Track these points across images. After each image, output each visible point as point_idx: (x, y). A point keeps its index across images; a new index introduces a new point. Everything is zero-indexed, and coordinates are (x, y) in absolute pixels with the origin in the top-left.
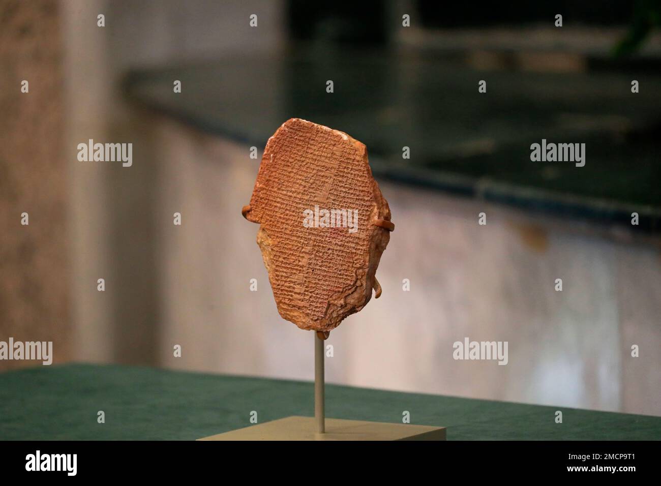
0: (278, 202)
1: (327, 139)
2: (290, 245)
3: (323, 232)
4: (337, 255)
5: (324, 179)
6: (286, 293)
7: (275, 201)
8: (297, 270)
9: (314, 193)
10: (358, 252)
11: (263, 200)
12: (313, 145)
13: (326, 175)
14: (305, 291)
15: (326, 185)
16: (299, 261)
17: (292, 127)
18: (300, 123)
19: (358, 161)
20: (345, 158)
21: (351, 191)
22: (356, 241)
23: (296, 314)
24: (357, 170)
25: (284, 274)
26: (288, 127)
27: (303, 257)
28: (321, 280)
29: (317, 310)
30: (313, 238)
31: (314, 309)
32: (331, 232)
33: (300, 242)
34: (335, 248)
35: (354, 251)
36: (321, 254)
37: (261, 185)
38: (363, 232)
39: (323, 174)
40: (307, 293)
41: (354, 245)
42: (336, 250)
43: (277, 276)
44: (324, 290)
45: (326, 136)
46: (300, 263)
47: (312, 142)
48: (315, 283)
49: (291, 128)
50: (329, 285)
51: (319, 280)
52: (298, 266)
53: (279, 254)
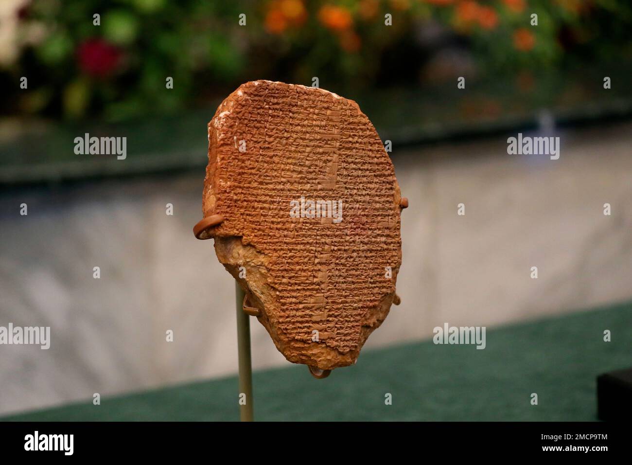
0: (265, 202)
1: (315, 101)
2: (296, 257)
3: (340, 230)
4: (365, 256)
5: (325, 158)
6: (300, 325)
7: (260, 201)
8: (312, 290)
9: (316, 179)
10: (391, 247)
11: (239, 202)
12: (296, 113)
13: (327, 151)
14: (329, 316)
15: (329, 164)
16: (314, 277)
17: (256, 93)
18: (268, 85)
19: (364, 125)
20: (346, 123)
21: (365, 167)
22: (387, 232)
23: (315, 351)
24: (366, 137)
25: (294, 300)
26: (250, 95)
27: (319, 270)
28: (348, 296)
29: (348, 338)
30: (328, 240)
31: (343, 338)
32: (351, 228)
33: (309, 251)
34: (362, 248)
35: (385, 247)
36: (343, 261)
37: (229, 183)
38: (391, 219)
39: (321, 150)
40: (331, 319)
41: (383, 239)
42: (363, 251)
43: (284, 304)
44: (355, 309)
45: (312, 97)
46: (315, 280)
47: (294, 109)
48: (342, 303)
49: (255, 95)
50: (361, 301)
51: (345, 297)
52: (314, 284)
53: (282, 274)
